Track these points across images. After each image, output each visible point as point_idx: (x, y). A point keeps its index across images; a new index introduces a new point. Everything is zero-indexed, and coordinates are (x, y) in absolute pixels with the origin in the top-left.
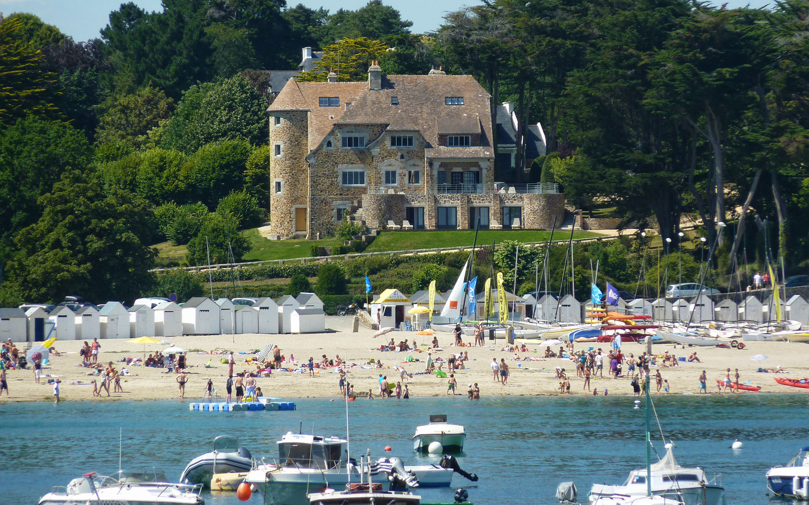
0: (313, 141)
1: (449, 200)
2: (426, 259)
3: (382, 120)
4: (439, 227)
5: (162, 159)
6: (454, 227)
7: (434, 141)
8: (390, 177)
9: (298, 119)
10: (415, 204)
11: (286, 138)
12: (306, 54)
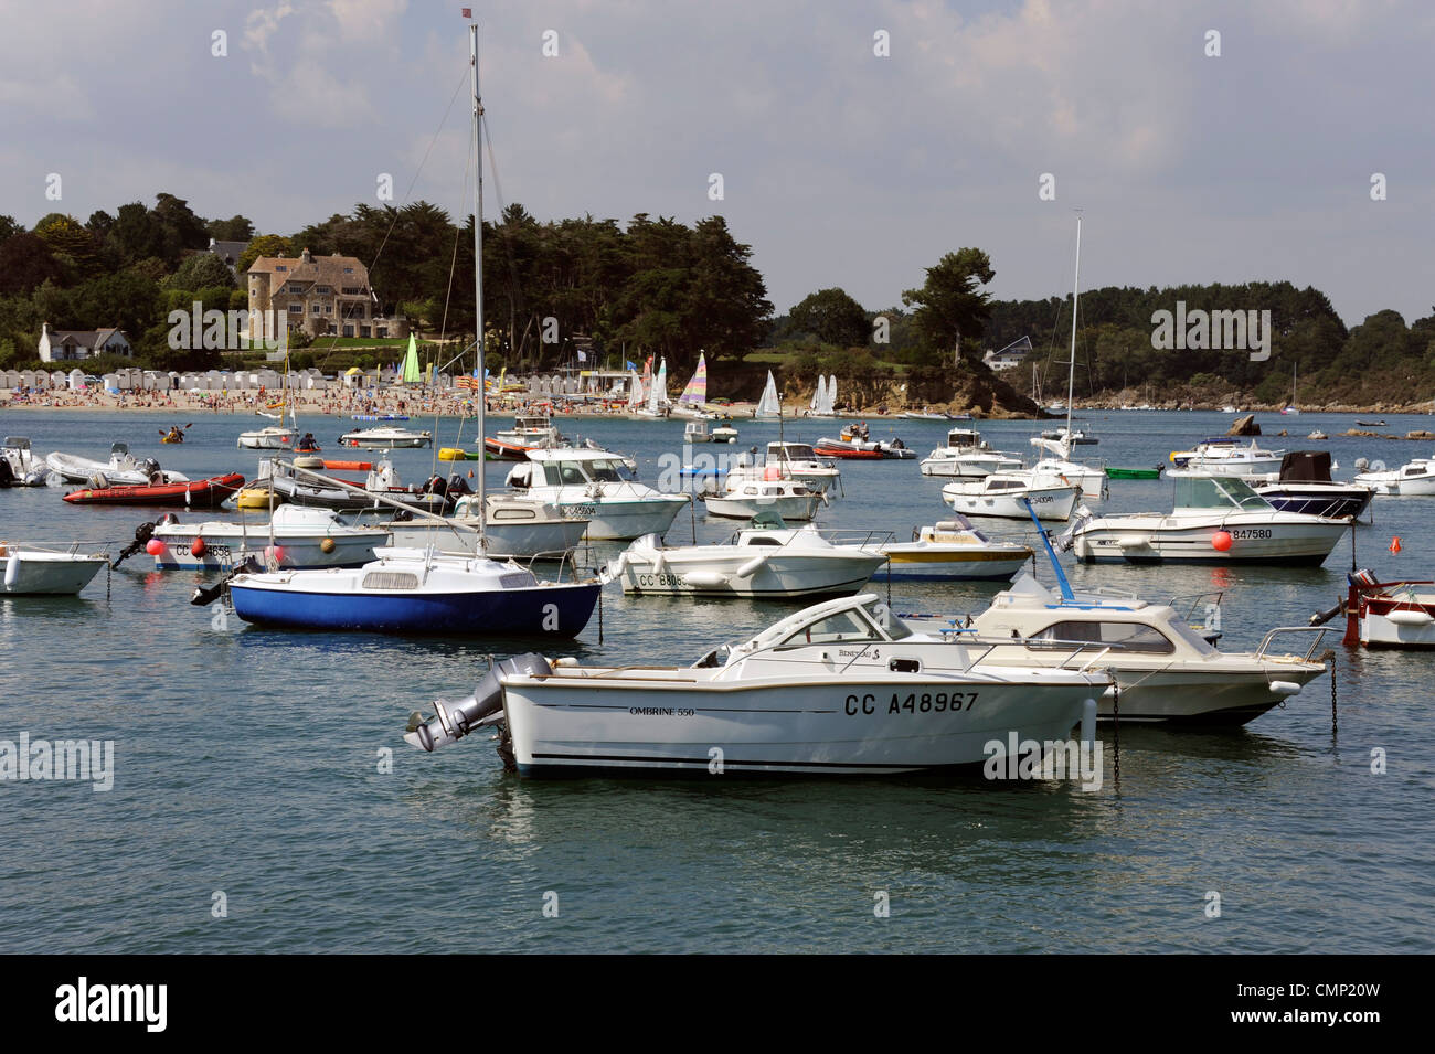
0: (273, 290)
1: (348, 322)
2: (345, 352)
3: (312, 279)
4: (345, 336)
5: (182, 295)
6: (352, 336)
7: (340, 291)
8: (316, 309)
9: (265, 277)
10: (332, 324)
11: (258, 286)
12: (212, 242)
